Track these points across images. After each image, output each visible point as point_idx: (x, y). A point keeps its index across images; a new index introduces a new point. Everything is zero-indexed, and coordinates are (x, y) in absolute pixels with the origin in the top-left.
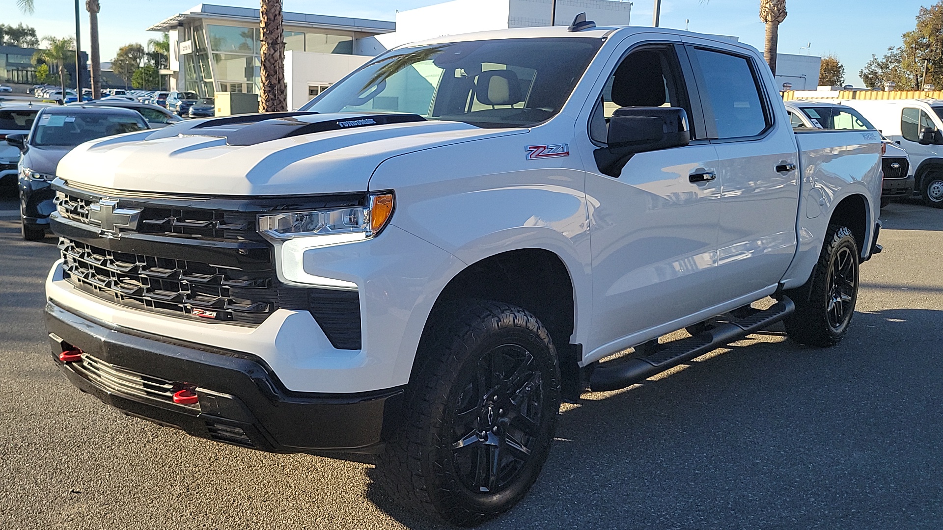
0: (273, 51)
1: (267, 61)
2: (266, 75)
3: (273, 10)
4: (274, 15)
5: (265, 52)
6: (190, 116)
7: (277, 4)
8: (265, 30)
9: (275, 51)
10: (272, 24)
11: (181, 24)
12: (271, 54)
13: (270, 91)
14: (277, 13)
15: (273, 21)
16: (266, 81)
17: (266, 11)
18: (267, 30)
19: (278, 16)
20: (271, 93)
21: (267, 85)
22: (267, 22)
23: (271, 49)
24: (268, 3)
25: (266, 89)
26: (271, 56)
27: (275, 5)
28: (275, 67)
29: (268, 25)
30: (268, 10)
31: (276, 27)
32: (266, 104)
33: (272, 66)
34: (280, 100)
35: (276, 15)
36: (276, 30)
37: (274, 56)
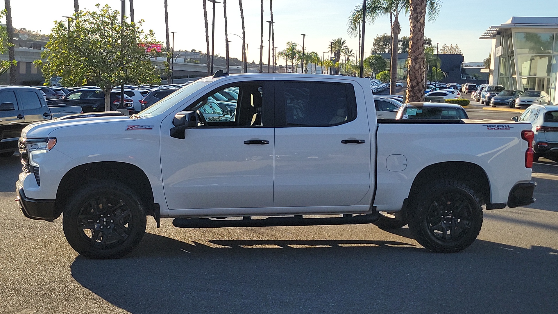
0: (414, 64)
1: (411, 71)
2: (410, 80)
3: (416, 37)
4: (417, 40)
5: (410, 65)
6: (492, 105)
7: (420, 33)
8: (411, 50)
9: (416, 64)
10: (415, 46)
11: (499, 33)
12: (414, 65)
13: (411, 91)
14: (419, 38)
15: (416, 44)
16: (410, 84)
17: (412, 37)
18: (412, 50)
19: (419, 40)
20: (412, 92)
21: (410, 87)
22: (412, 45)
23: (413, 63)
24: (413, 32)
25: (409, 90)
26: (413, 67)
27: (418, 33)
28: (415, 74)
29: (413, 47)
30: (413, 37)
31: (418, 48)
32: (408, 100)
33: (414, 74)
34: (418, 97)
35: (418, 40)
36: (418, 50)
37: (415, 67)
